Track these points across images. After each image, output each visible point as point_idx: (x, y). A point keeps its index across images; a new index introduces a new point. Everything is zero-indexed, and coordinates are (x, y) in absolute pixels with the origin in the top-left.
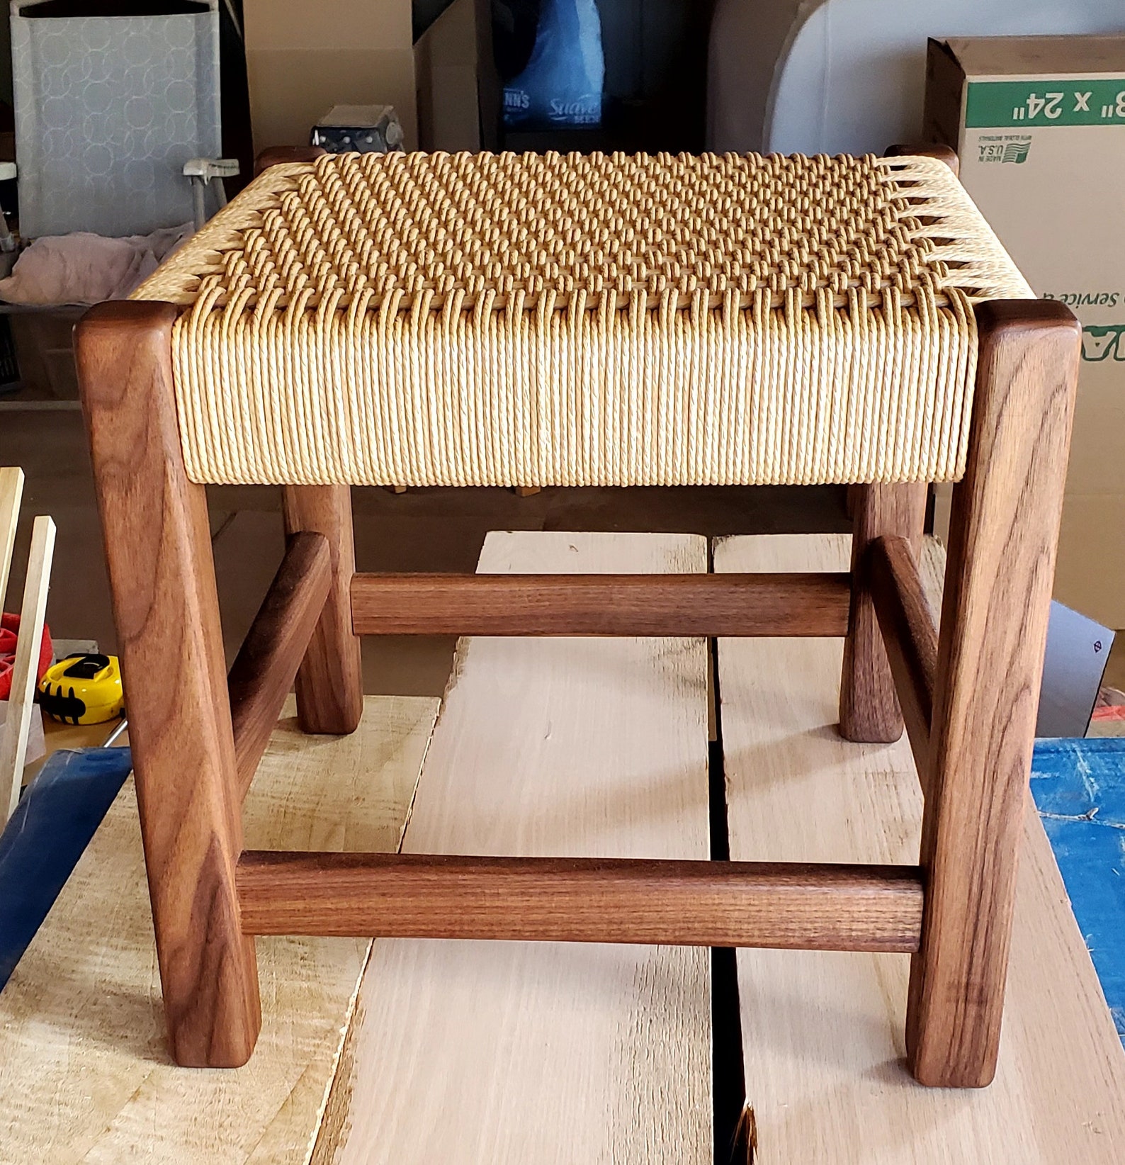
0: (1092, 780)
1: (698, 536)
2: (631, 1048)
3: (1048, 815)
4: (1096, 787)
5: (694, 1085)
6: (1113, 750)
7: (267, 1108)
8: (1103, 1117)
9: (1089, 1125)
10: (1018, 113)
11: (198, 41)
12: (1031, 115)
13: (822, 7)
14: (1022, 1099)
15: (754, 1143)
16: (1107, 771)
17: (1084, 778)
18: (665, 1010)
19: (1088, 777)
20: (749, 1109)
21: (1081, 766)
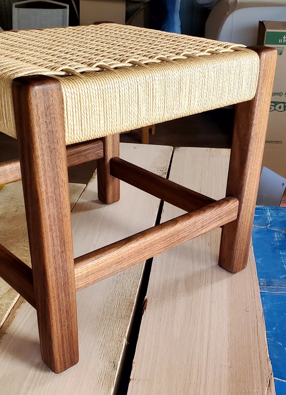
0: (270, 217)
1: (171, 146)
2: (116, 281)
3: (255, 226)
4: (271, 219)
5: (132, 292)
6: (278, 210)
7: (4, 291)
8: (249, 307)
9: (244, 309)
10: (280, 41)
11: (63, 17)
12: (284, 42)
13: (233, 13)
14: (226, 300)
15: (145, 309)
16: (275, 215)
17: (268, 217)
18: (129, 271)
19: (269, 216)
20: (146, 299)
21: (268, 213)
